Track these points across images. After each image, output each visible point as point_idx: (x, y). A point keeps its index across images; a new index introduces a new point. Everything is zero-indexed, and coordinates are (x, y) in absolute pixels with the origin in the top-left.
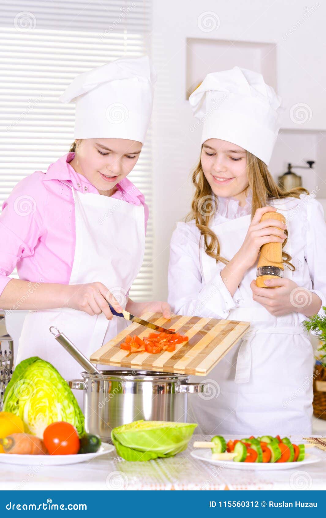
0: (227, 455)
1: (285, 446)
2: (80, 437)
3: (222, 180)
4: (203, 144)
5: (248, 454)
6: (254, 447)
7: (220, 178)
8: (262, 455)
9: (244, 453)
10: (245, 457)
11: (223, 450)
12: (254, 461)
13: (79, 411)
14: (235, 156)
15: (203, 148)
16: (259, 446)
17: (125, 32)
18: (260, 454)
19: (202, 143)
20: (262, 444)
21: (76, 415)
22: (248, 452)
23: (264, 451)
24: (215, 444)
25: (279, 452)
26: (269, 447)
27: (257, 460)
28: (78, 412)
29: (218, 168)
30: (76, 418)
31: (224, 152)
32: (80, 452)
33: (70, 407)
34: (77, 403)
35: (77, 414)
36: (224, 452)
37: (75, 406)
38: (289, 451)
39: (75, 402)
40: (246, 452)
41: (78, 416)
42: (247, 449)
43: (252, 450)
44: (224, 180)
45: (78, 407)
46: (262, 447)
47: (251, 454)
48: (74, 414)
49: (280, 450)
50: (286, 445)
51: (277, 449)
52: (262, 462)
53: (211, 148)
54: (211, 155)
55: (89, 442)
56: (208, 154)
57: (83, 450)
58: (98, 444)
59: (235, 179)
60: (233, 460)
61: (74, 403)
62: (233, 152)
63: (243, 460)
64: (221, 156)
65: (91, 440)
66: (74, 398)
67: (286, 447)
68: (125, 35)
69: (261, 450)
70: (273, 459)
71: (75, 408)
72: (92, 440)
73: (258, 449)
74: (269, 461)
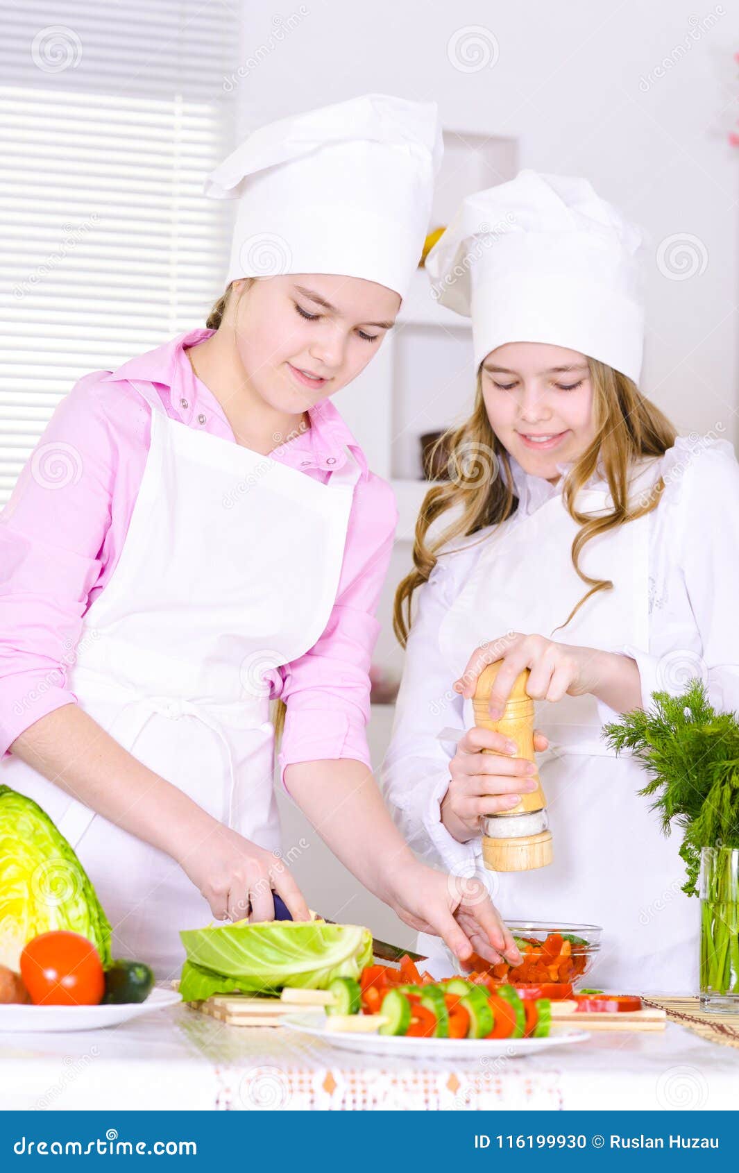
0: (362, 1020)
1: (504, 1003)
2: (105, 969)
3: (544, 439)
4: (482, 364)
5: (415, 1021)
6: (429, 1004)
7: (540, 436)
8: (447, 1023)
9: (404, 1017)
10: (406, 1025)
11: (354, 1008)
12: (429, 1035)
13: (99, 913)
14: (567, 378)
15: (485, 372)
16: (441, 1001)
17: (179, 98)
18: (443, 1020)
19: (478, 363)
20: (447, 998)
21: (92, 923)
22: (414, 1016)
23: (451, 1014)
24: (335, 997)
25: (489, 1016)
26: (466, 1004)
27: (436, 1033)
28: (96, 915)
29: (532, 415)
30: (92, 928)
31: (540, 374)
32: (103, 1001)
33: (77, 904)
34: (94, 894)
35: (94, 921)
36: (356, 1012)
37: (90, 903)
38: (512, 1014)
39: (89, 892)
40: (409, 1014)
41: (97, 924)
42: (412, 1006)
43: (424, 1010)
44: (549, 438)
45: (97, 905)
46: (449, 1004)
47: (421, 1019)
48: (87, 921)
49: (490, 1012)
50: (506, 1000)
51: (484, 1007)
52: (448, 1037)
53: (506, 371)
54: (509, 387)
55: (129, 978)
56: (497, 385)
57: (111, 996)
58: (147, 984)
59: (569, 434)
60: (379, 1031)
61: (86, 895)
62: (560, 370)
63: (402, 1032)
64: (533, 385)
65: (132, 974)
66: (88, 882)
67: (503, 1005)
68: (178, 106)
69: (445, 1013)
70: (474, 1031)
71: (88, 906)
72: (135, 972)
73: (438, 1007)
74: (465, 1035)
